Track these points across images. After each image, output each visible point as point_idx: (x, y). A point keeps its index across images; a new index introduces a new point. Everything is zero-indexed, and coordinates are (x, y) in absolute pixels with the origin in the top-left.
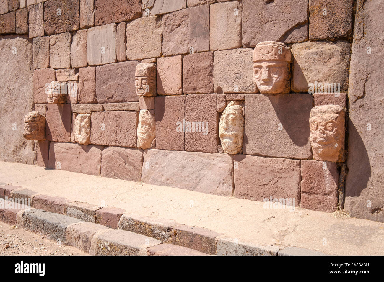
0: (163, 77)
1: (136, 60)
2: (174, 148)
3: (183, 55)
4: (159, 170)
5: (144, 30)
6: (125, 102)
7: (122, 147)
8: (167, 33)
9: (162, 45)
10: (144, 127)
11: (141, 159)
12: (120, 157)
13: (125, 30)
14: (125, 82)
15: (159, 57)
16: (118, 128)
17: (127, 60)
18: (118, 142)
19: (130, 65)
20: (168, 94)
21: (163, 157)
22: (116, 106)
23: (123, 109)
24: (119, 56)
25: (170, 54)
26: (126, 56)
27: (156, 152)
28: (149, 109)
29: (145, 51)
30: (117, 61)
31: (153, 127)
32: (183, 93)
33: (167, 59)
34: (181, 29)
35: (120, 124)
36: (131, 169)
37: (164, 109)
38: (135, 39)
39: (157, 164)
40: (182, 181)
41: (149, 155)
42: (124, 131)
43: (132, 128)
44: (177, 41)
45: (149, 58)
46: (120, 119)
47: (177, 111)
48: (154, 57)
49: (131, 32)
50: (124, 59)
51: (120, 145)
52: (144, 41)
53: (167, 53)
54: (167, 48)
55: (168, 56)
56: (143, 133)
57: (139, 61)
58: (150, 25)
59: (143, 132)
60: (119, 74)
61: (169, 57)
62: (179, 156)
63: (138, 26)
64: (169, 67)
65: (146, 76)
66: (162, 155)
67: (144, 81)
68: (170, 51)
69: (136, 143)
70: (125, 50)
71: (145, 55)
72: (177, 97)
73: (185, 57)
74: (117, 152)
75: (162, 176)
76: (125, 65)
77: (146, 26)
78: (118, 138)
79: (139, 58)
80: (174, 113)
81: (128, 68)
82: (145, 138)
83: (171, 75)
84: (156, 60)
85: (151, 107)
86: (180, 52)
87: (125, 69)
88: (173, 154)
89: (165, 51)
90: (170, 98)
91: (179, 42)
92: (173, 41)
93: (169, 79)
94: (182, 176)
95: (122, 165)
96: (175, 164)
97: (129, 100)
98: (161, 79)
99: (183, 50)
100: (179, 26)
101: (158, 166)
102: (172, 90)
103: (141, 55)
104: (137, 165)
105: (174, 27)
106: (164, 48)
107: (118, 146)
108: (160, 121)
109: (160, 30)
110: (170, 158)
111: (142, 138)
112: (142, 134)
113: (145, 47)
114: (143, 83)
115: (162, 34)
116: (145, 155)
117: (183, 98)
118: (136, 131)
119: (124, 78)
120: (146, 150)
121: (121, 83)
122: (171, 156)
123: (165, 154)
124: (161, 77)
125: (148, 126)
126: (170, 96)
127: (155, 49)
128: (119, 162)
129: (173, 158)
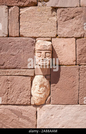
0: (59, 52)
1: (31, 37)
2: (69, 103)
3: (76, 38)
4: (55, 120)
5: (40, 16)
6: (18, 69)
7: (14, 105)
8: (62, 21)
9: (57, 29)
10: (41, 89)
11: (36, 113)
12: (13, 114)
13: (19, 13)
14: (19, 53)
15: (54, 38)
16: (9, 89)
17: (20, 36)
18: (9, 101)
19: (24, 40)
20: (63, 64)
21: (58, 110)
22: (8, 72)
23: (16, 74)
24: (12, 32)
25: (65, 36)
26: (20, 33)
27: (52, 107)
28: (45, 74)
29: (40, 31)
30: (8, 36)
31: (48, 88)
32: (76, 65)
33: (62, 40)
34: (75, 20)
35: (13, 86)
36: (25, 123)
37: (60, 75)
38: (29, 21)
39: (53, 116)
40: (76, 126)
41: (44, 110)
42: (16, 92)
43: (26, 90)
44: (72, 28)
45: (45, 37)
46: (12, 83)
47: (72, 77)
48: (50, 37)
49: (25, 16)
50: (18, 35)
51: (13, 103)
52: (40, 24)
53: (62, 35)
54: (62, 32)
55: (63, 37)
56: (41, 94)
57: (34, 38)
58: (46, 13)
59: (41, 92)
60: (12, 47)
61: (63, 39)
62: (74, 108)
63: (34, 12)
64: (64, 45)
65: (50, 50)
66: (58, 109)
67: (48, 54)
68: (65, 34)
69: (30, 101)
70: (19, 29)
71: (40, 35)
72: (72, 67)
73: (78, 39)
74: (9, 109)
75: (58, 124)
76: (19, 40)
77: (41, 13)
78: (9, 98)
79: (35, 36)
80: (69, 78)
81: (22, 42)
82: (42, 97)
83: (67, 51)
84: (51, 39)
85: (47, 74)
86: (74, 35)
87: (19, 43)
88: (68, 107)
89: (60, 33)
90: (66, 67)
91: (74, 28)
92: (67, 28)
93: (65, 54)
94: (76, 123)
95: (16, 120)
96: (70, 115)
97: (23, 68)
98: (57, 54)
99: (77, 35)
100: (73, 18)
101: (53, 117)
102: (67, 62)
103: (37, 34)
104: (31, 118)
105: (68, 18)
106: (59, 32)
107: (10, 105)
108: (56, 84)
109: (55, 19)
110: (65, 110)
111: (40, 97)
112: (39, 94)
113: (40, 28)
114: (47, 56)
115: (57, 21)
116: (39, 110)
117: (78, 68)
118: (30, 91)
119: (18, 50)
120: (41, 106)
121: (15, 54)
122: (66, 109)
123: (61, 108)
124: (57, 52)
125: (45, 87)
126: (65, 66)
127: (51, 31)
128: (12, 118)
129: (68, 110)
